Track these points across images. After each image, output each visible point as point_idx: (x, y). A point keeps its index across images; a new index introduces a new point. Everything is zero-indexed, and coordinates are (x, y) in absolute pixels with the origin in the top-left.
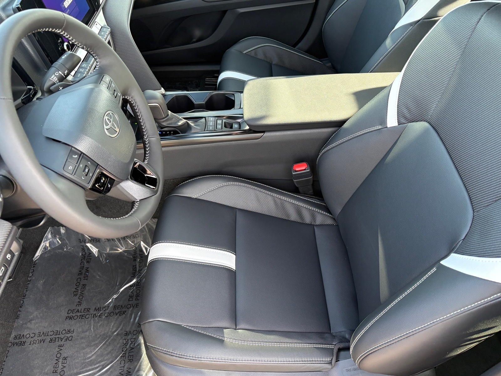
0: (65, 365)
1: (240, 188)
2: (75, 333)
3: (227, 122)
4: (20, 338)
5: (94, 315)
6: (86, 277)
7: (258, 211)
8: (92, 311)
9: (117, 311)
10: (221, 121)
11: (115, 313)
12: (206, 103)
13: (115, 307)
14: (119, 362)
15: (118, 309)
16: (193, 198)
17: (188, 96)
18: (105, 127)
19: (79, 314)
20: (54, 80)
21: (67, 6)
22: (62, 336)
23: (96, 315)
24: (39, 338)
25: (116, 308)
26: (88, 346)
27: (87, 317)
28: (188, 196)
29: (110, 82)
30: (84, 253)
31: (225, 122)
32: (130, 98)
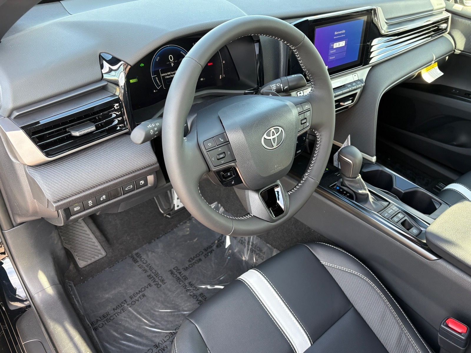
0: (140, 299)
1: (372, 291)
2: (164, 285)
3: (408, 222)
4: (138, 257)
5: (185, 285)
6: (206, 256)
7: (374, 329)
8: (187, 282)
9: (200, 299)
10: (404, 216)
11: (197, 298)
12: (405, 193)
13: (202, 294)
14: (166, 335)
15: (202, 297)
16: (321, 262)
17: (393, 177)
18: (265, 136)
19: (179, 276)
20: (273, 88)
21: (336, 47)
22: (157, 280)
23: (187, 287)
24: (146, 268)
25: (202, 296)
26: (162, 303)
27: (180, 282)
28: (317, 257)
29: (308, 110)
30: (221, 238)
31: (405, 220)
32: (319, 135)
